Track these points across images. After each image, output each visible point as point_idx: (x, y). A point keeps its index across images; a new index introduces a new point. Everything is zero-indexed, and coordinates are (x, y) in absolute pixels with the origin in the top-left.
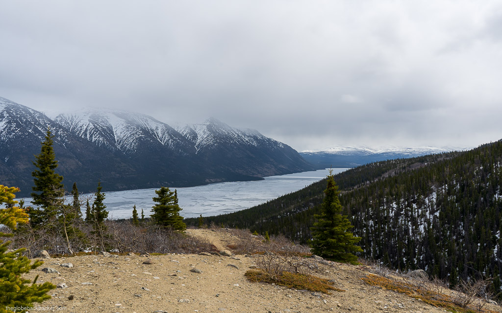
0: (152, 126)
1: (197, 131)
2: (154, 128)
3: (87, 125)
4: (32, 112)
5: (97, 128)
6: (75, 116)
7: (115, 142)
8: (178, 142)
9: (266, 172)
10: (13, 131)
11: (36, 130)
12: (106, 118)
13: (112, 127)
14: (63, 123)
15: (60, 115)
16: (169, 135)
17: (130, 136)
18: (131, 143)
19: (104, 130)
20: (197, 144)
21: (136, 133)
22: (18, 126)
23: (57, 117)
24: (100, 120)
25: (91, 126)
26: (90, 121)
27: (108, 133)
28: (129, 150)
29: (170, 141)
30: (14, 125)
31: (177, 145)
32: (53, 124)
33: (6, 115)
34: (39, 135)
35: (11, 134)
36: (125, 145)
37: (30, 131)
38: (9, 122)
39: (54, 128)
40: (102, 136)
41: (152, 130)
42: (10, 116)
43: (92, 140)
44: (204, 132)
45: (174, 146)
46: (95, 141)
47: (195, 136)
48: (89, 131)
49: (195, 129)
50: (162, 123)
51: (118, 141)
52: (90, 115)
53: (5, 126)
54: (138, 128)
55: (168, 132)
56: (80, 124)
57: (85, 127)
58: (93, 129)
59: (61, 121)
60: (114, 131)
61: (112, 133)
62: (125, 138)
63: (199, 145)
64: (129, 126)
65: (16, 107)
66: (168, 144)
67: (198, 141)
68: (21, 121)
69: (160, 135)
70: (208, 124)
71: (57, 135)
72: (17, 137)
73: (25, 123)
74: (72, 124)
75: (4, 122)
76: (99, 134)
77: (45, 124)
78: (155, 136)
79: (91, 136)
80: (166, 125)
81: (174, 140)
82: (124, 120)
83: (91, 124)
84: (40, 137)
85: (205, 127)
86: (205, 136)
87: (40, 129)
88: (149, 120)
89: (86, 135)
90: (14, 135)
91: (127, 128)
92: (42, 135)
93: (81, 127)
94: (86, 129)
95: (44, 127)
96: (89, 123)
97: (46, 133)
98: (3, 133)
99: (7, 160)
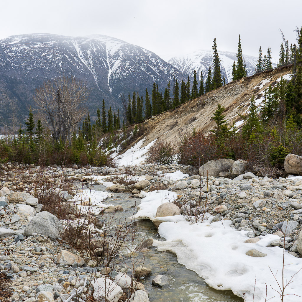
3: (199, 67)
4: (146, 52)
6: (187, 59)
10: (127, 69)
11: (148, 69)
13: (224, 69)
15: (173, 59)
22: (132, 64)
23: (170, 60)
26: (202, 63)
30: (128, 63)
32: (165, 64)
33: (121, 54)
35: (124, 72)
37: (143, 69)
38: (124, 61)
39: (166, 68)
42: (125, 55)
52: (202, 57)
53: (120, 64)
56: (192, 67)
57: (196, 70)
58: (205, 71)
65: (132, 47)
68: (135, 59)
71: (168, 75)
72: (131, 75)
73: (139, 62)
74: (184, 67)
75: (119, 61)
77: (158, 63)
83: (203, 66)
84: (152, 76)
87: (152, 68)
90: (128, 73)
92: (155, 74)
93: (193, 69)
95: (157, 66)
96: (200, 65)
97: (158, 72)
98: (118, 71)
99: (120, 97)
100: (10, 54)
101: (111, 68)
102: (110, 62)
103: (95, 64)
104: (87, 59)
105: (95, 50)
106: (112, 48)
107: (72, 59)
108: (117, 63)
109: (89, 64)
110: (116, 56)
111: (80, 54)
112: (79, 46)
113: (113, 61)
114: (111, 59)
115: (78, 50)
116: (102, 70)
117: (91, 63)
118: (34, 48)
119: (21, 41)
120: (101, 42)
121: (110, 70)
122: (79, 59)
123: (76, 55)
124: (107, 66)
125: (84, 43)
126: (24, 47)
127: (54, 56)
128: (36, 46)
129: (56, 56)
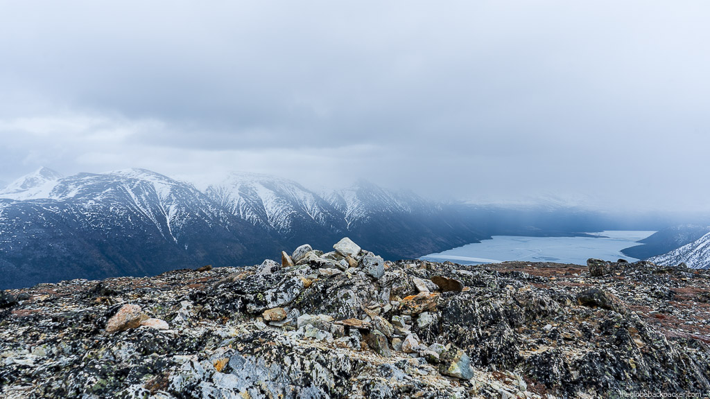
0: (300, 195)
1: (346, 199)
2: (302, 198)
3: (238, 199)
4: (193, 192)
5: (248, 203)
6: (224, 188)
7: (267, 218)
8: (329, 216)
9: (423, 249)
10: (184, 216)
11: (201, 213)
12: (254, 189)
13: (262, 200)
14: (214, 197)
15: (209, 187)
16: (319, 207)
17: (282, 212)
18: (284, 222)
19: (255, 205)
20: (347, 215)
21: (288, 209)
22: (187, 210)
23: (207, 190)
24: (249, 193)
25: (243, 201)
26: (240, 194)
27: (259, 209)
28: (283, 229)
29: (321, 214)
30: (183, 209)
31: (328, 219)
33: (174, 198)
34: (205, 219)
35: (183, 220)
36: (279, 223)
37: (197, 214)
38: (179, 207)
40: (256, 213)
41: (301, 202)
42: (178, 199)
43: (245, 218)
44: (353, 199)
45: (324, 220)
46: (249, 219)
47: (344, 208)
48: (241, 207)
49: (344, 196)
50: (310, 192)
51: (270, 217)
52: (239, 185)
53: (176, 210)
54: (288, 202)
55: (317, 204)
56: (231, 198)
57: (236, 202)
58: (245, 204)
59: (211, 195)
60: (264, 205)
61: (263, 207)
62: (277, 214)
63: (349, 216)
64: (279, 199)
65: (179, 187)
66: (318, 218)
67: (348, 211)
68: (188, 203)
69: (309, 207)
70: (357, 188)
71: (219, 217)
72: (190, 222)
73: (191, 206)
74: (222, 198)
75: (174, 206)
76: (252, 210)
77: (206, 204)
78: (304, 208)
79: (244, 213)
80: (314, 195)
81: (325, 213)
82: (270, 191)
83: (242, 199)
84: (206, 221)
85: (354, 194)
86: (356, 206)
87: (204, 211)
88: (296, 189)
89: (239, 212)
90: (186, 221)
91: (278, 202)
92: (209, 219)
93: (232, 202)
94: (238, 204)
95: (206, 208)
96: (239, 197)
97: (210, 215)
98: (176, 218)
99: (186, 247)
100: (85, 213)
101: (168, 214)
102: (165, 207)
103: (153, 211)
104: (145, 207)
105: (147, 193)
106: (163, 190)
107: (135, 211)
108: (173, 210)
109: (147, 211)
110: (169, 200)
111: (136, 201)
112: (132, 190)
113: (167, 206)
114: (164, 204)
115: (133, 196)
116: (162, 219)
117: (150, 211)
118: (99, 202)
119: (79, 191)
120: (148, 182)
121: (167, 217)
122: (139, 209)
123: (134, 203)
124: (163, 212)
125: (135, 187)
126: (90, 201)
127: (120, 210)
128: (98, 198)
129: (122, 209)
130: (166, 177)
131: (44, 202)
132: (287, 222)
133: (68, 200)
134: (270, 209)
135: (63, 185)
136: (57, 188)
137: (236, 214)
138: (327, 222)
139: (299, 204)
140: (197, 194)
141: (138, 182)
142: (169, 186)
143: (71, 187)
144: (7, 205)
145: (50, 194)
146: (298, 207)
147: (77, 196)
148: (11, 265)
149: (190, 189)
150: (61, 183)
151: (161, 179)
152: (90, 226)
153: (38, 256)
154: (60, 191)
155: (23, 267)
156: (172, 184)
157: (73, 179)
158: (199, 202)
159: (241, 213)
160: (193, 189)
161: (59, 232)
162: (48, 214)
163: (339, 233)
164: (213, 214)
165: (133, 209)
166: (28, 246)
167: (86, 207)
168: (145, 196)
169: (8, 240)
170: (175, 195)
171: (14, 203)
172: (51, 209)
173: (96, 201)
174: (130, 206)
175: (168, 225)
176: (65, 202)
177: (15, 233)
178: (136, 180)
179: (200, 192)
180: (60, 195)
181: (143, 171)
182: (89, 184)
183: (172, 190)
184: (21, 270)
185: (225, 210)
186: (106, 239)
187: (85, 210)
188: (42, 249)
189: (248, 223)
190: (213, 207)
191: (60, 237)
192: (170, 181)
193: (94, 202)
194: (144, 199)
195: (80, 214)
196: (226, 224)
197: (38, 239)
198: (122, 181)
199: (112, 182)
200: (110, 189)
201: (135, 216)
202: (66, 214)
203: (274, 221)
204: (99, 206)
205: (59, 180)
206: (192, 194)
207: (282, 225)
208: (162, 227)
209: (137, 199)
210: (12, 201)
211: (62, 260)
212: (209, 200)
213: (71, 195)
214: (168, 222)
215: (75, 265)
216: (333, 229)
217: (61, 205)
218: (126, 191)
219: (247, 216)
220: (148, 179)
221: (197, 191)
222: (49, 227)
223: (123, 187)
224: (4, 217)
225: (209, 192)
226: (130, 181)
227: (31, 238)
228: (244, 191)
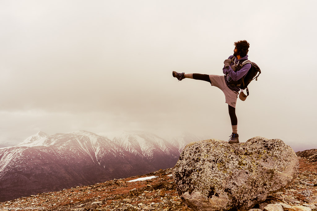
0: (157, 140)
1: (179, 141)
3: (128, 143)
4: (107, 140)
5: (133, 145)
6: (121, 138)
7: (142, 152)
8: (171, 150)
10: (103, 152)
12: (135, 138)
13: (139, 143)
14: (117, 142)
15: (114, 138)
16: (166, 146)
17: (149, 149)
19: (136, 146)
20: (180, 149)
21: (151, 147)
22: (105, 149)
23: (113, 139)
24: (133, 140)
25: (130, 144)
26: (129, 141)
27: (138, 147)
28: (149, 157)
29: (167, 149)
36: (147, 154)
37: (109, 151)
38: (101, 148)
40: (136, 149)
41: (157, 143)
42: (100, 144)
43: (131, 152)
44: (182, 142)
46: (133, 153)
47: (178, 146)
49: (177, 140)
50: (161, 139)
51: (143, 151)
52: (128, 137)
53: (99, 149)
54: (151, 144)
55: (165, 144)
56: (124, 143)
57: (127, 145)
59: (115, 141)
60: (140, 145)
61: (140, 147)
62: (146, 150)
63: (181, 150)
64: (147, 143)
66: (166, 151)
67: (180, 147)
68: (105, 146)
69: (161, 146)
70: (184, 136)
71: (119, 152)
72: (106, 155)
74: (120, 143)
75: (99, 147)
76: (134, 148)
77: (113, 146)
78: (159, 146)
79: (131, 150)
80: (163, 140)
81: (169, 149)
82: (144, 139)
83: (130, 143)
84: (113, 154)
85: (183, 139)
86: (184, 145)
87: (112, 149)
88: (155, 137)
89: (128, 149)
90: (104, 154)
91: (146, 144)
92: (115, 153)
93: (125, 144)
94: (128, 146)
95: (113, 148)
98: (100, 153)
99: (104, 167)
100: (59, 152)
101: (96, 151)
102: (94, 148)
104: (85, 148)
105: (86, 142)
106: (93, 140)
107: (81, 150)
108: (98, 149)
109: (87, 151)
110: (96, 145)
111: (81, 146)
112: (80, 141)
113: (96, 148)
114: (94, 146)
115: (80, 143)
116: (93, 154)
117: (88, 150)
118: (65, 147)
119: (56, 142)
120: (87, 137)
121: (95, 153)
122: (83, 149)
123: (80, 147)
124: (94, 150)
125: (81, 139)
126: (61, 146)
127: (74, 150)
128: (64, 145)
129: (75, 150)
130: (95, 134)
131: (40, 147)
132: (151, 153)
133: (51, 146)
134: (143, 148)
135: (49, 139)
136: (46, 141)
137: (127, 150)
138: (170, 153)
139: (157, 145)
140: (109, 142)
141: (82, 137)
142: (96, 138)
143: (52, 140)
144: (24, 149)
145: (43, 143)
146: (156, 146)
147: (55, 144)
148: (25, 177)
149: (106, 139)
150: (48, 138)
151: (92, 135)
152: (60, 158)
153: (37, 173)
154: (48, 142)
155: (30, 178)
156: (98, 137)
157: (53, 137)
158: (110, 145)
159: (130, 150)
160: (107, 139)
161: (47, 161)
162: (42, 153)
163: (176, 158)
164: (116, 151)
165: (80, 149)
166: (33, 168)
167: (59, 149)
168: (85, 143)
169: (24, 166)
170: (99, 142)
171: (27, 148)
172: (44, 151)
173: (63, 146)
174: (79, 148)
175: (96, 156)
176: (49, 147)
177: (28, 162)
178: (81, 136)
179: (110, 140)
180: (47, 144)
181: (84, 131)
182: (60, 138)
183: (97, 140)
184: (30, 180)
185: (122, 149)
186: (68, 164)
187: (58, 150)
188: (39, 170)
189: (132, 155)
190: (116, 147)
191: (47, 164)
192: (96, 135)
193: (62, 147)
194: (85, 144)
195: (56, 153)
196: (123, 155)
197: (38, 164)
198: (75, 136)
199: (70, 137)
200: (70, 141)
201: (81, 153)
202: (50, 153)
203: (145, 153)
204: (65, 149)
205: (47, 137)
206: (107, 141)
207: (149, 155)
208: (93, 158)
209: (82, 145)
210: (27, 147)
211: (48, 174)
212: (114, 144)
213: (52, 144)
214: (96, 155)
215: (54, 177)
216: (173, 156)
217: (48, 149)
218: (77, 141)
219: (132, 151)
220: (87, 135)
221: (109, 140)
222: (43, 159)
223: (76, 140)
224: (23, 155)
225: (114, 140)
226: (78, 136)
227: (34, 165)
228: (131, 139)
